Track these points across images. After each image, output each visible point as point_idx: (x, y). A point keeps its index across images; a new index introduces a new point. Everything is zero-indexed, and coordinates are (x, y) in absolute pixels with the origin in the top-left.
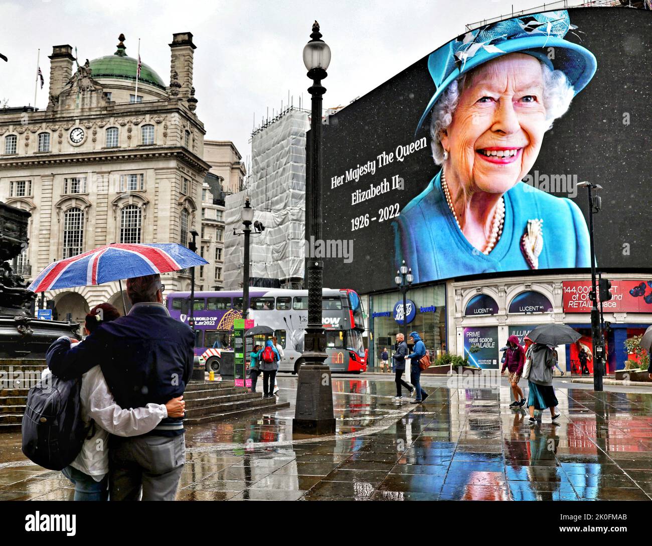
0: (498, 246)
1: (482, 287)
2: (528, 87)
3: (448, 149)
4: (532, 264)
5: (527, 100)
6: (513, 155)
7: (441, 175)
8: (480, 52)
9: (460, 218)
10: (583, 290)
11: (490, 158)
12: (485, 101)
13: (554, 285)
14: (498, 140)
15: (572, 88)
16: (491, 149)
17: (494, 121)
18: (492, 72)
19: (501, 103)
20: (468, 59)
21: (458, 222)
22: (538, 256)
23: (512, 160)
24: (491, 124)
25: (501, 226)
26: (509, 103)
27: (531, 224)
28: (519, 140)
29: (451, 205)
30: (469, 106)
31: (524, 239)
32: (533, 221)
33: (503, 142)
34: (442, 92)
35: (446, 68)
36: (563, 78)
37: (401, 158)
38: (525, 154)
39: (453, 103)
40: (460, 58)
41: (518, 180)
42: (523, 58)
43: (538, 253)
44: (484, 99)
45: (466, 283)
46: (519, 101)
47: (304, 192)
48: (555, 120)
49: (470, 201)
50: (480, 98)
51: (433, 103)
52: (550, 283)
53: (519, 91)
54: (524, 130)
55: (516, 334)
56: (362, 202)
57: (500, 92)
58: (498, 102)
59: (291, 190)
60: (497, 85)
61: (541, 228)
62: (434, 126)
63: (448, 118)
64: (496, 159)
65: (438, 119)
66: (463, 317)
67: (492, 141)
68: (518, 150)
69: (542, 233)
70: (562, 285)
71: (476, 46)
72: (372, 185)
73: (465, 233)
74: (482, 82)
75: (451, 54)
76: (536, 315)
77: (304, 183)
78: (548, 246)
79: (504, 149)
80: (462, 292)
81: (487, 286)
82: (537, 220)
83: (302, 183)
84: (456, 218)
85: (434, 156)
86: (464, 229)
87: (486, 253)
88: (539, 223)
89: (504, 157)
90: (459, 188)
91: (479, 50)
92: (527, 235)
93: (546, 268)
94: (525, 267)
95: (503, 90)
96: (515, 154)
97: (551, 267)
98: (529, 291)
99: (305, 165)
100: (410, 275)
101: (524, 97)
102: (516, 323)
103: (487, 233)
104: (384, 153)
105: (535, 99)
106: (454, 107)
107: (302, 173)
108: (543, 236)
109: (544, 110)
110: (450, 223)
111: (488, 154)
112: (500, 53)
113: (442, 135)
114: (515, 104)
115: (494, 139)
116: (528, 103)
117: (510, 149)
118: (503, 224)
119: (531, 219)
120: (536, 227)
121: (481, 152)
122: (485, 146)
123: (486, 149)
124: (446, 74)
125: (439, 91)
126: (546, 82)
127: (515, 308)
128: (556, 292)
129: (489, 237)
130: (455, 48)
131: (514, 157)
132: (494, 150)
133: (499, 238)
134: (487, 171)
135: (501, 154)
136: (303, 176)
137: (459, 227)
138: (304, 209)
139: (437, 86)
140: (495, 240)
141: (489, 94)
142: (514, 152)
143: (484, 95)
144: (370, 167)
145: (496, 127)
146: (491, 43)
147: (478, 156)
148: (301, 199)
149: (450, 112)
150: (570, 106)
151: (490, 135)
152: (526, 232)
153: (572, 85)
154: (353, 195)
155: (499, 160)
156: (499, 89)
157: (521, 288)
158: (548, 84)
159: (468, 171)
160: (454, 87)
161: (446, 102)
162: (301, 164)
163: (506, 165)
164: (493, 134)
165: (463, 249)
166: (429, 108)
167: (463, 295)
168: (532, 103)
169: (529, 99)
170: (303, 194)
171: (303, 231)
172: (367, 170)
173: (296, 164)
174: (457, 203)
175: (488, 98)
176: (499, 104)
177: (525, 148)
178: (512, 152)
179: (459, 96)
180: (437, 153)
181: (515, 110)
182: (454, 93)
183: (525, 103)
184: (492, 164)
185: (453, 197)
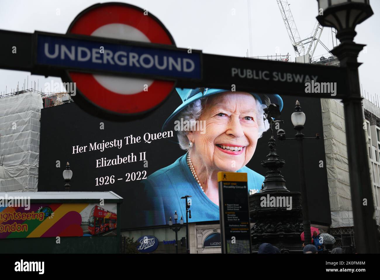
1: (217, 228)
2: (248, 111)
3: (193, 140)
5: (248, 119)
6: (240, 150)
7: (187, 156)
9: (203, 185)
11: (225, 150)
12: (221, 116)
14: (230, 140)
16: (226, 145)
17: (228, 128)
18: (226, 99)
19: (232, 118)
20: (209, 89)
21: (201, 187)
24: (226, 130)
26: (237, 119)
27: (251, 192)
28: (243, 142)
29: (196, 176)
30: (210, 117)
33: (234, 142)
34: (188, 104)
37: (149, 141)
38: (247, 150)
39: (197, 113)
41: (243, 165)
42: (245, 94)
44: (221, 114)
46: (243, 119)
47: (38, 154)
48: (264, 132)
49: (211, 175)
50: (218, 113)
51: (179, 110)
53: (243, 113)
54: (247, 137)
56: (107, 167)
57: (231, 112)
58: (230, 117)
59: (30, 151)
60: (230, 107)
64: (229, 151)
66: (203, 248)
67: (225, 140)
68: (243, 147)
72: (118, 156)
73: (207, 194)
74: (218, 104)
77: (39, 147)
79: (234, 146)
80: (202, 231)
82: (255, 190)
83: (37, 146)
84: (200, 184)
85: (180, 144)
86: (207, 192)
89: (234, 150)
90: (202, 166)
95: (233, 111)
96: (241, 150)
99: (39, 133)
101: (246, 117)
104: (132, 136)
105: (252, 119)
106: (199, 116)
107: (37, 139)
109: (257, 126)
110: (195, 187)
111: (224, 148)
114: (241, 120)
115: (228, 139)
116: (248, 121)
117: (238, 146)
119: (252, 189)
121: (219, 146)
122: (222, 142)
123: (222, 145)
124: (191, 94)
125: (184, 104)
126: (258, 110)
131: (240, 152)
132: (228, 146)
134: (223, 158)
135: (232, 148)
136: (38, 141)
137: (203, 190)
138: (38, 166)
139: (183, 101)
141: (224, 112)
142: (241, 149)
143: (221, 112)
144: (119, 144)
145: (229, 132)
147: (217, 148)
148: (36, 158)
149: (195, 118)
151: (224, 136)
154: (97, 161)
155: (231, 152)
156: (231, 109)
159: (210, 157)
160: (199, 104)
161: (192, 112)
162: (37, 132)
163: (235, 155)
164: (227, 136)
165: (206, 204)
166: (175, 113)
167: (203, 233)
168: (250, 121)
169: (249, 118)
170: (38, 155)
171: (36, 183)
172: (112, 145)
173: (33, 132)
174: (201, 175)
175: (223, 114)
176: (231, 118)
177: (247, 147)
178: (239, 149)
179: (202, 110)
180: (183, 142)
181: (241, 124)
182: (198, 108)
183: (247, 121)
184: (226, 154)
185: (197, 171)
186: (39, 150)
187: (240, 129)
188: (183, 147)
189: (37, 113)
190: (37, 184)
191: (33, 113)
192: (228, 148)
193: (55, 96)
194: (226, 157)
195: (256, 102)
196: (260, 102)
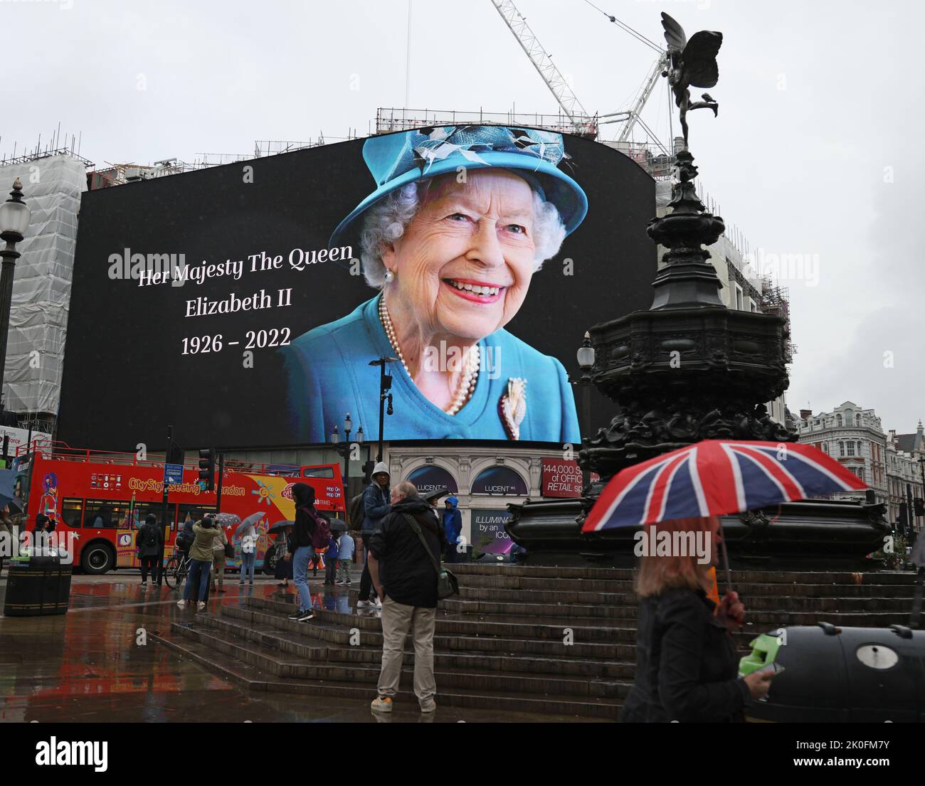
0: (469, 406)
1: (434, 456)
2: (516, 214)
3: (394, 268)
4: (511, 433)
5: (514, 230)
6: (494, 294)
7: (379, 301)
8: (454, 156)
9: (411, 363)
10: (568, 469)
11: (463, 293)
12: (458, 219)
13: (530, 462)
14: (475, 271)
15: (563, 227)
16: (465, 281)
17: (470, 247)
18: (471, 185)
19: (481, 226)
20: (436, 161)
21: (406, 368)
22: (519, 423)
23: (493, 299)
24: (467, 250)
25: (474, 381)
26: (491, 229)
27: (512, 383)
28: (502, 277)
29: (396, 343)
30: (434, 220)
31: (503, 401)
32: (515, 380)
33: (482, 276)
34: (387, 192)
35: (397, 163)
36: (554, 214)
37: (300, 266)
38: (509, 296)
39: (407, 210)
40: (424, 156)
41: (499, 325)
42: (511, 178)
43: (520, 421)
44: (458, 216)
46: (504, 229)
47: (70, 283)
48: (545, 261)
49: (429, 342)
50: (452, 214)
51: (369, 203)
52: (526, 459)
53: (505, 216)
54: (510, 267)
55: (480, 520)
56: (208, 315)
57: (479, 212)
58: (478, 224)
59: (52, 276)
60: (477, 203)
61: (525, 389)
62: (368, 235)
63: (397, 229)
64: (470, 295)
65: (377, 226)
67: (465, 271)
68: (501, 289)
69: (524, 396)
70: (539, 462)
71: (448, 148)
72: (233, 295)
73: (418, 384)
74: (453, 194)
75: (407, 147)
77: (71, 269)
78: (531, 413)
79: (482, 285)
80: (401, 460)
81: (443, 456)
82: (520, 379)
83: (69, 268)
85: (368, 275)
86: (417, 379)
87: (451, 413)
88: (522, 383)
89: (481, 294)
90: (411, 324)
91: (453, 153)
92: (508, 396)
93: (528, 439)
95: (486, 211)
96: (496, 294)
97: (534, 439)
99: (74, 242)
101: (510, 225)
102: (482, 507)
103: (454, 388)
104: (264, 253)
105: (524, 230)
106: (410, 216)
107: (70, 253)
108: (525, 399)
109: (533, 247)
111: (460, 288)
112: (483, 165)
113: (383, 249)
114: (499, 231)
115: (469, 269)
116: (515, 234)
117: (490, 286)
118: (477, 379)
119: (513, 377)
120: (518, 388)
121: (449, 282)
122: (456, 276)
123: (456, 280)
124: (396, 171)
125: (380, 190)
126: (537, 213)
127: (479, 487)
128: (534, 471)
129: (456, 393)
130: (415, 142)
131: (494, 298)
132: (469, 284)
133: (471, 396)
134: (456, 308)
135: (478, 289)
136: (70, 257)
137: (409, 374)
138: (68, 309)
139: (378, 185)
140: (464, 398)
141: (465, 211)
142: (496, 291)
143: (458, 212)
145: (473, 255)
146: (471, 149)
147: (445, 287)
148: (63, 292)
149: (401, 222)
150: (561, 248)
151: (463, 262)
152: (506, 392)
153: (564, 223)
154: (189, 302)
155: (475, 297)
156: (479, 208)
157: (490, 463)
158: (539, 216)
159: (429, 304)
160: (411, 191)
161: (395, 208)
162: (69, 239)
163: (484, 305)
164: (468, 263)
165: (413, 404)
166: (360, 209)
168: (519, 235)
169: (517, 229)
170: (68, 286)
171: (62, 342)
172: (222, 271)
173: (62, 237)
174: (407, 342)
175: (463, 216)
176: (479, 227)
177: (510, 289)
178: (493, 291)
179: (418, 204)
180: (372, 271)
181: (499, 238)
182: (410, 199)
183: (512, 233)
184: (464, 301)
185: (399, 333)
186: (71, 274)
187: (496, 250)
188: (372, 282)
189: (74, 200)
190: (64, 344)
191: (63, 198)
192: (469, 287)
193: (113, 171)
194: (462, 307)
195: (533, 196)
196: (541, 197)
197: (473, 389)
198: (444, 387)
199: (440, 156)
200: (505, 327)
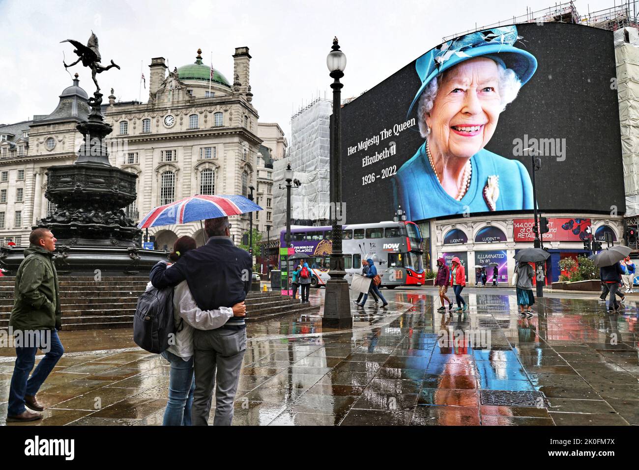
0: (467, 195)
1: (456, 224)
2: (488, 81)
3: (431, 126)
4: (491, 207)
5: (487, 91)
6: (477, 130)
7: (426, 145)
8: (453, 57)
9: (440, 175)
10: (528, 225)
11: (461, 132)
12: (457, 92)
13: (507, 222)
14: (466, 119)
15: (519, 81)
16: (462, 126)
17: (463, 106)
18: (462, 71)
19: (468, 93)
20: (445, 62)
21: (438, 178)
22: (495, 201)
24: (461, 108)
25: (469, 181)
26: (474, 93)
27: (490, 179)
28: (481, 119)
29: (433, 166)
30: (445, 95)
31: (485, 190)
32: (492, 177)
33: (470, 120)
34: (426, 85)
35: (429, 68)
36: (512, 74)
37: (398, 133)
39: (434, 93)
40: (439, 62)
41: (481, 147)
42: (484, 60)
43: (495, 199)
44: (456, 90)
45: (444, 221)
46: (481, 91)
47: (329, 158)
48: (507, 104)
49: (446, 163)
50: (453, 89)
52: (505, 221)
53: (481, 84)
54: (485, 112)
55: (480, 257)
56: (370, 165)
57: (467, 85)
58: (466, 92)
59: (319, 157)
60: (465, 80)
61: (498, 181)
62: (420, 110)
63: (430, 105)
64: (465, 133)
65: (423, 105)
66: (442, 245)
67: (461, 120)
68: (481, 126)
69: (498, 186)
70: (513, 222)
71: (450, 53)
72: (376, 153)
73: (443, 186)
74: (453, 79)
75: (432, 59)
76: (494, 243)
77: (329, 152)
78: (502, 194)
79: (470, 126)
80: (442, 227)
81: (460, 223)
82: (495, 176)
83: (327, 152)
84: (437, 175)
85: (421, 131)
86: (442, 183)
87: (458, 200)
88: (496, 178)
89: (470, 131)
90: (439, 154)
91: (452, 55)
92: (488, 187)
93: (502, 210)
94: (485, 209)
95: (470, 84)
97: (505, 209)
98: (489, 227)
99: (329, 139)
100: (404, 216)
101: (485, 88)
102: (480, 250)
103: (459, 186)
104: (385, 130)
105: (493, 89)
106: (435, 96)
107: (327, 145)
108: (499, 187)
109: (499, 98)
110: (432, 179)
111: (459, 130)
112: (467, 57)
113: (426, 116)
114: (479, 93)
115: (463, 118)
116: (488, 93)
117: (475, 126)
118: (470, 179)
119: (490, 175)
120: (494, 181)
121: (454, 128)
122: (457, 123)
123: (457, 126)
124: (428, 73)
125: (424, 85)
126: (501, 77)
127: (479, 239)
128: (509, 227)
129: (461, 188)
130: (435, 54)
131: (477, 132)
132: (464, 127)
133: (468, 189)
134: (458, 142)
135: (468, 129)
136: (328, 147)
137: (439, 181)
138: (329, 170)
139: (422, 82)
140: (464, 191)
141: (459, 87)
142: (478, 128)
143: (456, 88)
144: (375, 140)
145: (465, 110)
146: (461, 50)
147: (452, 132)
148: (326, 163)
149: (432, 100)
150: (517, 94)
151: (461, 116)
152: (487, 184)
153: (520, 79)
154: (363, 159)
155: (467, 133)
156: (467, 82)
157: (484, 225)
158: (502, 78)
159: (445, 142)
160: (435, 82)
161: (429, 93)
162: (326, 139)
163: (472, 137)
164: (462, 115)
165: (442, 197)
166: (417, 97)
167: (442, 229)
168: (491, 93)
169: (488, 89)
170: (328, 160)
171: (328, 186)
172: (373, 142)
173: (323, 138)
174: (438, 165)
175: (458, 89)
177: (486, 125)
178: (477, 128)
179: (438, 89)
180: (423, 129)
181: (479, 97)
182: (435, 87)
183: (486, 93)
184: (462, 137)
185: (434, 160)
186: (329, 155)
187: (477, 104)
188: (423, 135)
189: (327, 120)
191: (321, 121)
194: (461, 140)
195: (498, 68)
196: (504, 67)
197: (469, 185)
198: (455, 186)
199: (446, 59)
200: (484, 148)
